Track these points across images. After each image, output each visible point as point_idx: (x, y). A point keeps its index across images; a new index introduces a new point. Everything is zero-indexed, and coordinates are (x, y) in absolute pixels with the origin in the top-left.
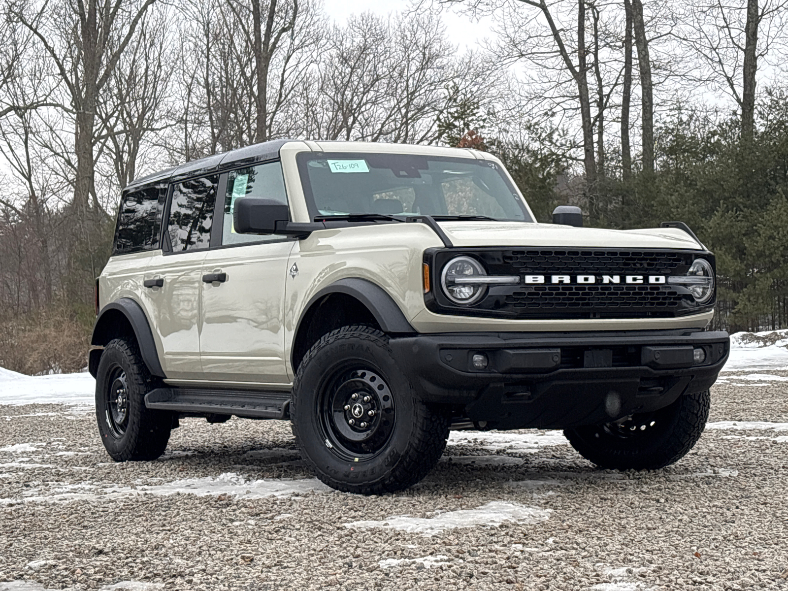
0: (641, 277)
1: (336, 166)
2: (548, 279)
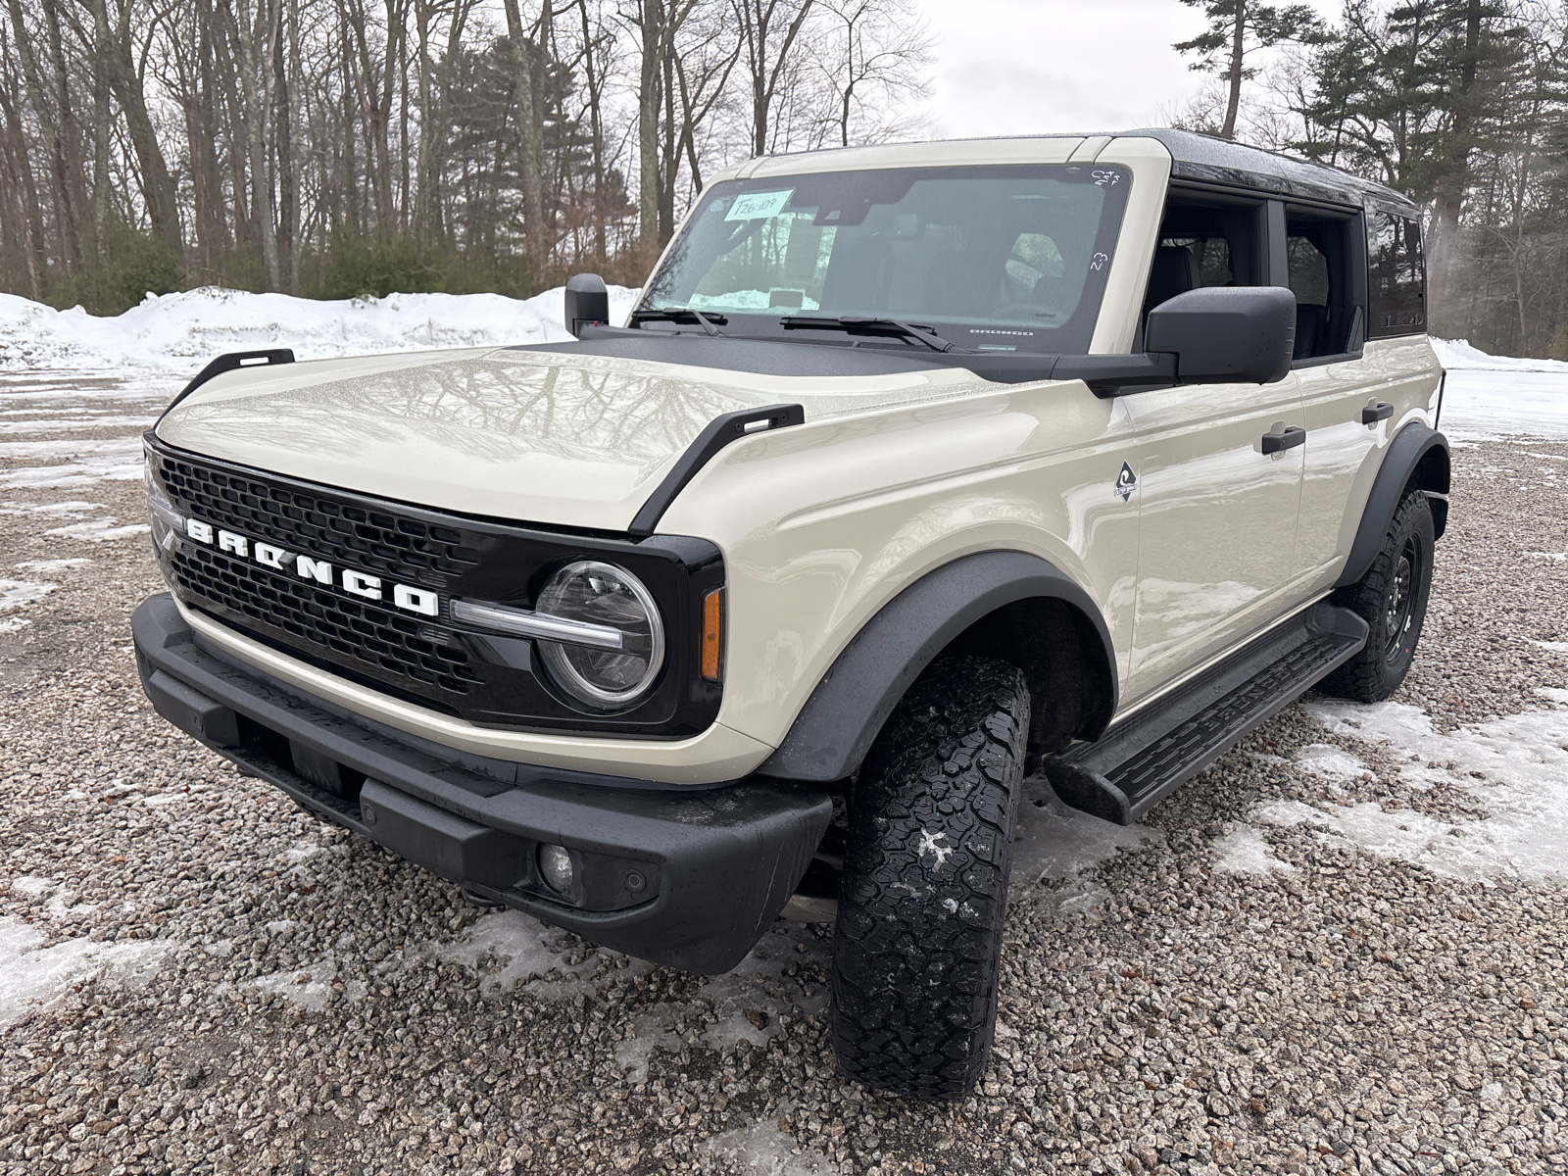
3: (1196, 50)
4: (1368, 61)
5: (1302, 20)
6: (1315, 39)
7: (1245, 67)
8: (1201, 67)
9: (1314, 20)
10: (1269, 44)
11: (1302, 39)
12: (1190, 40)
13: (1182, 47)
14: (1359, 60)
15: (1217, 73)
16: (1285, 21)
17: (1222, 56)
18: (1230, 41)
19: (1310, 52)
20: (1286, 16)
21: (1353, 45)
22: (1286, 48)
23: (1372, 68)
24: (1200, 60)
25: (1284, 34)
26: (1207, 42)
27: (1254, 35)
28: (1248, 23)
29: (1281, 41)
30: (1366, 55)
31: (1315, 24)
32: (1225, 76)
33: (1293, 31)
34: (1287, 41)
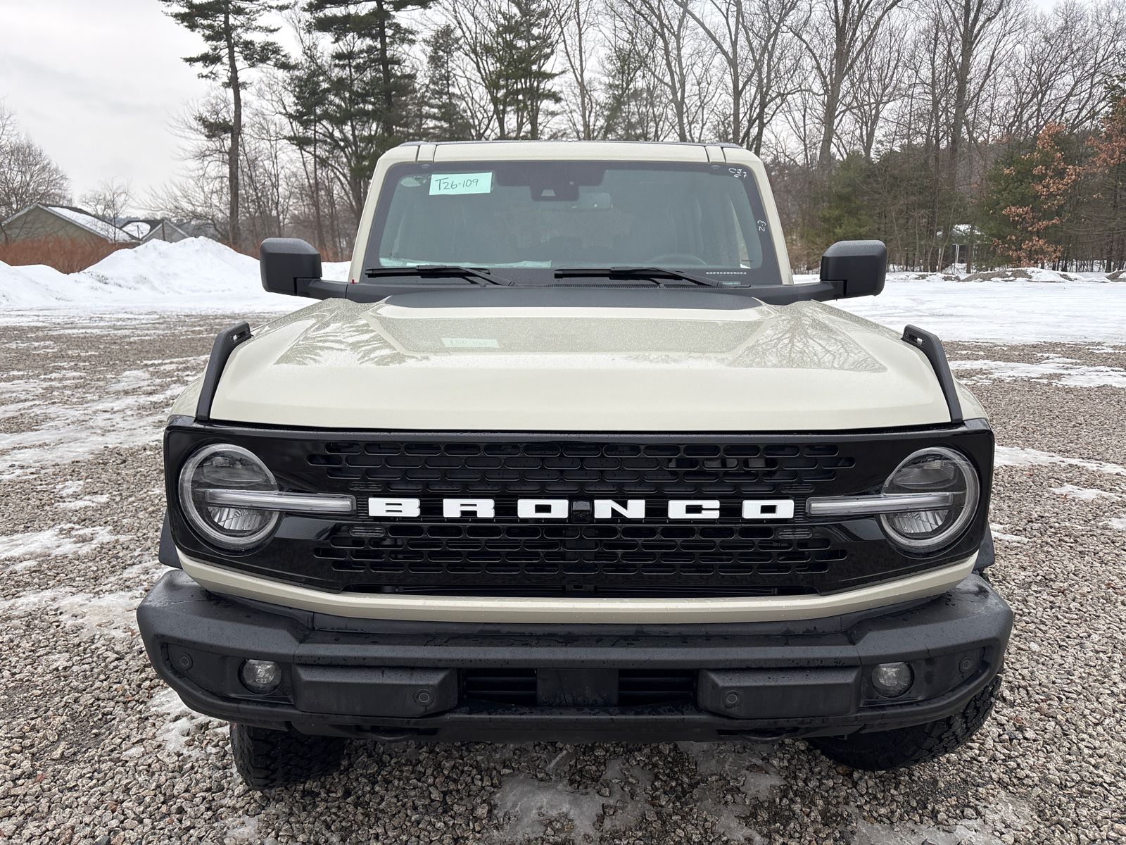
0: (716, 504)
1: (440, 185)
2: (431, 508)
3: (200, 64)
4: (325, 85)
5: (274, 52)
6: (285, 66)
7: (240, 80)
8: (206, 76)
9: (283, 53)
10: (253, 65)
11: (275, 65)
12: (195, 56)
13: (191, 60)
14: (318, 84)
15: (219, 82)
16: (262, 51)
17: (222, 70)
18: (226, 60)
19: (282, 74)
20: (263, 48)
21: (313, 74)
22: (265, 70)
23: (327, 91)
24: (206, 71)
25: (264, 59)
26: (208, 59)
27: (241, 58)
28: (236, 49)
29: (261, 65)
30: (323, 81)
31: (283, 56)
32: (226, 85)
33: (269, 59)
34: (265, 65)
